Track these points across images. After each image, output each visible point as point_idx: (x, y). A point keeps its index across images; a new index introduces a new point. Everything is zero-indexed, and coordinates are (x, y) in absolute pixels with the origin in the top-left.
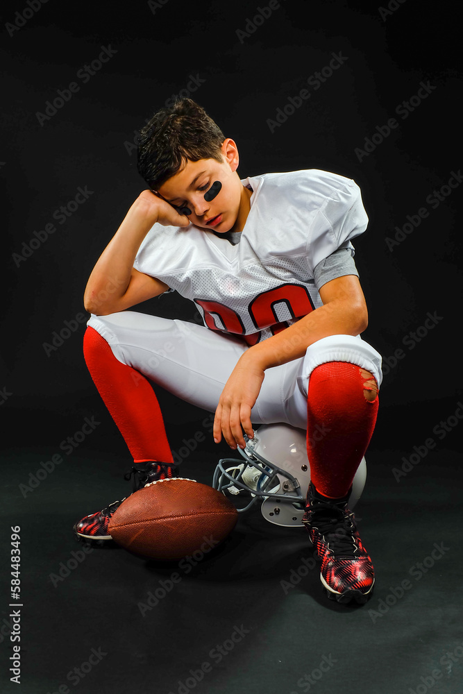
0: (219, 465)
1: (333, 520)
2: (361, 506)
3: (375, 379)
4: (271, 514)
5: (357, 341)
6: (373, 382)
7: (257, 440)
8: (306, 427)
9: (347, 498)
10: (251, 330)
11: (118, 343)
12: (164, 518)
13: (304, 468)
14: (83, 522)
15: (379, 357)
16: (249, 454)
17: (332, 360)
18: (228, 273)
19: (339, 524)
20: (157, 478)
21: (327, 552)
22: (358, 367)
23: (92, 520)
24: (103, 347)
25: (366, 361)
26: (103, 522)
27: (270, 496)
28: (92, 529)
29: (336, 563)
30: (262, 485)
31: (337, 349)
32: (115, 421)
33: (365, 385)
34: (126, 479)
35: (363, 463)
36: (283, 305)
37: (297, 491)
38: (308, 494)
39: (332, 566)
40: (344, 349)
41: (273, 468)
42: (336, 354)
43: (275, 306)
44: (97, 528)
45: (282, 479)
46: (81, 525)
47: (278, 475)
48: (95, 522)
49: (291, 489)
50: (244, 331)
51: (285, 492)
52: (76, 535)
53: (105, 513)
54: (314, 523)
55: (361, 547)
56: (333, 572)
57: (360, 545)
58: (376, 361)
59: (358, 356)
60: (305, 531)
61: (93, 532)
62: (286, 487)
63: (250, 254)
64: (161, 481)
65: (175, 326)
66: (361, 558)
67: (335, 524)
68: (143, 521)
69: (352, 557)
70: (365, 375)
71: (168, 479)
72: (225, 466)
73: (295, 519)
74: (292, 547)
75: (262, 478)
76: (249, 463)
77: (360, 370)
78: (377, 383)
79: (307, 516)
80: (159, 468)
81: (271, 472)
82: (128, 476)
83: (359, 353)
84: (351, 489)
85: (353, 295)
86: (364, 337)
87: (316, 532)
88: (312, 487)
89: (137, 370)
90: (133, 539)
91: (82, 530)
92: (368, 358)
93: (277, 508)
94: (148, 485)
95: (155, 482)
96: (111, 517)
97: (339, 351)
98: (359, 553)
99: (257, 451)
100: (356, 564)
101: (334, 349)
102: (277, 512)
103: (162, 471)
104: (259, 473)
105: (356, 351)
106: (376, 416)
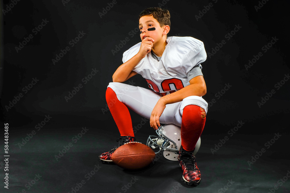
0: (149, 137)
1: (188, 158)
2: (198, 154)
3: (205, 111)
4: (167, 155)
5: (201, 98)
6: (204, 112)
7: (163, 129)
8: (181, 126)
9: (193, 151)
10: (162, 92)
11: (119, 93)
12: (130, 155)
13: (179, 140)
14: (102, 155)
15: (207, 104)
16: (160, 134)
17: (191, 104)
18: (155, 71)
19: (190, 160)
20: (128, 142)
21: (185, 169)
22: (200, 107)
23: (105, 155)
24: (114, 94)
25: (202, 105)
26: (109, 155)
27: (167, 149)
28: (105, 157)
29: (188, 172)
30: (164, 145)
31: (193, 101)
32: (115, 121)
33: (202, 113)
34: (117, 141)
35: (200, 139)
36: (173, 85)
37: (176, 147)
38: (180, 149)
39: (187, 173)
40: (195, 101)
41: (168, 139)
42: (193, 102)
43: (170, 85)
44: (107, 157)
45: (171, 143)
46: (101, 156)
47: (170, 142)
48: (107, 155)
49: (174, 146)
50: (159, 91)
51: (172, 148)
52: (100, 159)
53: (110, 152)
54: (181, 159)
55: (197, 168)
56: (187, 175)
57: (197, 167)
58: (206, 105)
59: (200, 104)
60: (178, 162)
61: (105, 159)
62: (172, 146)
63: (163, 67)
64: (130, 143)
65: (138, 89)
66: (197, 171)
67: (188, 159)
68: (123, 156)
69: (194, 170)
70: (202, 110)
71: (132, 142)
72: (152, 138)
73: (175, 157)
74: (174, 167)
75: (164, 143)
76: (160, 137)
77: (200, 108)
78: (205, 113)
79: (179, 157)
80: (129, 138)
81: (167, 140)
82: (118, 141)
83: (200, 102)
84: (194, 149)
85: (202, 83)
86: (203, 97)
87: (182, 162)
88: (182, 147)
89: (125, 104)
90: (120, 161)
91: (102, 158)
92: (203, 104)
93: (169, 153)
94: (125, 144)
95: (127, 143)
96: (112, 154)
97: (194, 101)
98: (196, 169)
99: (163, 133)
100: (195, 173)
101: (192, 100)
102: (169, 154)
103: (130, 139)
104: (163, 141)
105: (199, 102)
106: (205, 124)
